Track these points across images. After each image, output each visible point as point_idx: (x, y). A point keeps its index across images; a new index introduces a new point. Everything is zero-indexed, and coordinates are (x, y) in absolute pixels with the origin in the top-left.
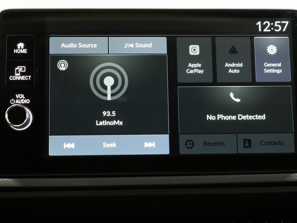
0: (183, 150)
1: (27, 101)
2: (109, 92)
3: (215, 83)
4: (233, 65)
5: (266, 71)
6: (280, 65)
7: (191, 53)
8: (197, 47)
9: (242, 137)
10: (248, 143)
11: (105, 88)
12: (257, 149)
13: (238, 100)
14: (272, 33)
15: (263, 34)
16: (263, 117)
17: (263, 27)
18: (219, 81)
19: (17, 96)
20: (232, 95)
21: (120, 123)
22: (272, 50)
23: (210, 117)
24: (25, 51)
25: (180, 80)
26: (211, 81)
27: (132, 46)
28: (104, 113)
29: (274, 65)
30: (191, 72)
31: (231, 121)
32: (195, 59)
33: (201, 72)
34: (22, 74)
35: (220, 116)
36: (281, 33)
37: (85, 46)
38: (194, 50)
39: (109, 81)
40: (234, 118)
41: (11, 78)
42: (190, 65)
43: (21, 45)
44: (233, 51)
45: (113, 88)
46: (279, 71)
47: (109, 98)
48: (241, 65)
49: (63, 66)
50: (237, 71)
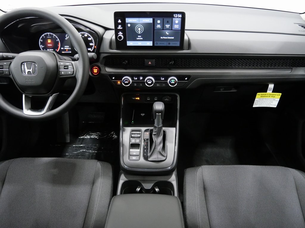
0: (155, 45)
1: (122, 34)
2: (139, 32)
3: (163, 30)
4: (167, 25)
5: (175, 27)
6: (178, 26)
7: (158, 22)
8: (158, 21)
9: (168, 42)
10: (169, 44)
11: (139, 31)
12: (171, 45)
13: (168, 34)
14: (177, 18)
15: (175, 18)
16: (173, 38)
17: (175, 16)
18: (164, 29)
19: (120, 32)
20: (167, 33)
21: (142, 39)
22: (177, 22)
23: (162, 38)
24: (120, 22)
25: (155, 29)
26: (162, 29)
27: (144, 20)
28: (139, 36)
29: (177, 26)
30: (158, 27)
31: (166, 39)
32: (159, 24)
33: (160, 27)
34: (120, 27)
35: (164, 38)
36: (179, 18)
37: (133, 20)
38: (159, 22)
39: (139, 29)
40: (167, 38)
41: (118, 28)
42: (158, 25)
43: (119, 20)
44: (168, 22)
45: (140, 31)
46: (178, 27)
47: (139, 33)
48: (169, 25)
49: (129, 25)
50: (168, 27)
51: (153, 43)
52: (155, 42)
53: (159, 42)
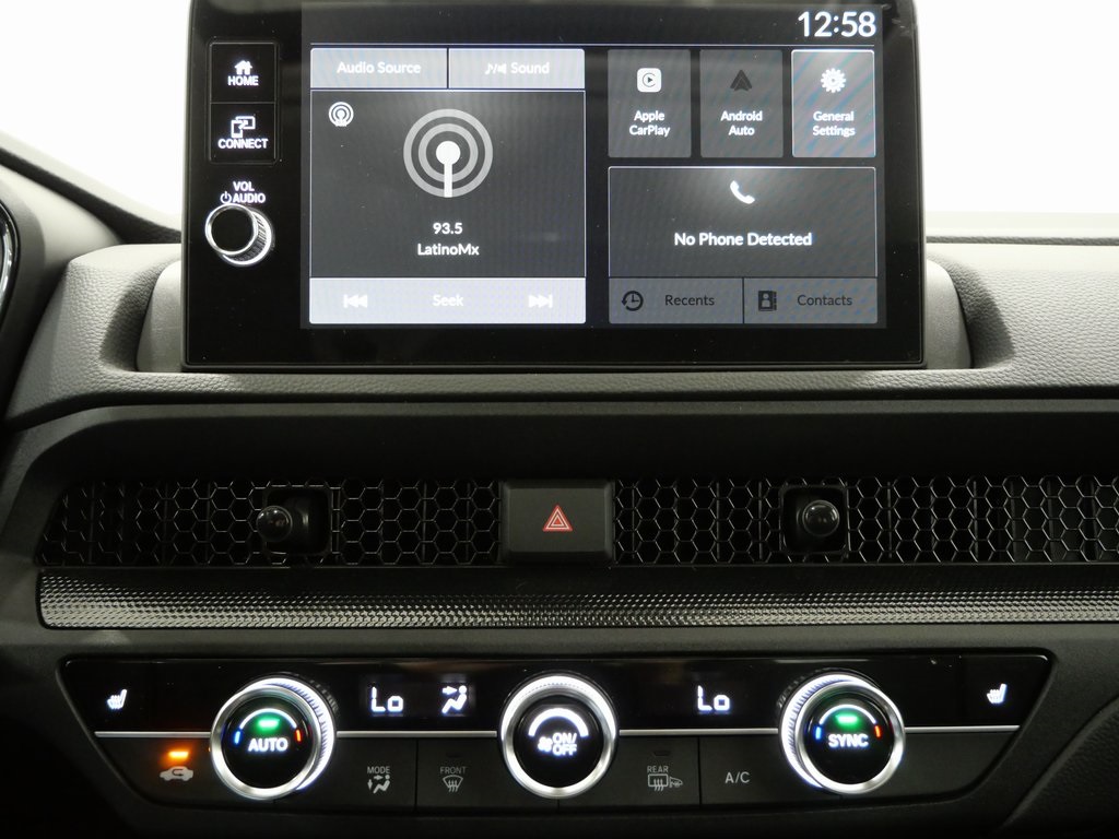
0: (618, 315)
1: (260, 198)
2: (448, 178)
3: (696, 158)
4: (740, 116)
5: (818, 131)
6: (850, 117)
7: (642, 87)
8: (656, 74)
9: (755, 285)
10: (769, 299)
11: (440, 168)
12: (790, 314)
13: (749, 200)
14: (836, 41)
15: (814, 42)
16: (807, 240)
17: (815, 25)
18: (705, 154)
19: (237, 186)
20: (734, 187)
21: (472, 250)
22: (833, 81)
23: (683, 239)
24: (253, 81)
25: (613, 152)
26: (688, 154)
27: (503, 69)
28: (437, 227)
29: (838, 117)
30: (642, 131)
31: (731, 248)
32: (650, 102)
33: (664, 131)
34: (247, 134)
35: (706, 237)
36: (857, 41)
37: (391, 69)
38: (649, 79)
39: (448, 153)
40: (737, 240)
41: (222, 144)
42: (638, 115)
43: (244, 66)
44: (741, 82)
45: (457, 168)
46: (848, 132)
47: (448, 192)
48: (757, 116)
49: (341, 115)
50: (749, 131)
51: (596, 299)
52: (617, 288)
53: (655, 290)
